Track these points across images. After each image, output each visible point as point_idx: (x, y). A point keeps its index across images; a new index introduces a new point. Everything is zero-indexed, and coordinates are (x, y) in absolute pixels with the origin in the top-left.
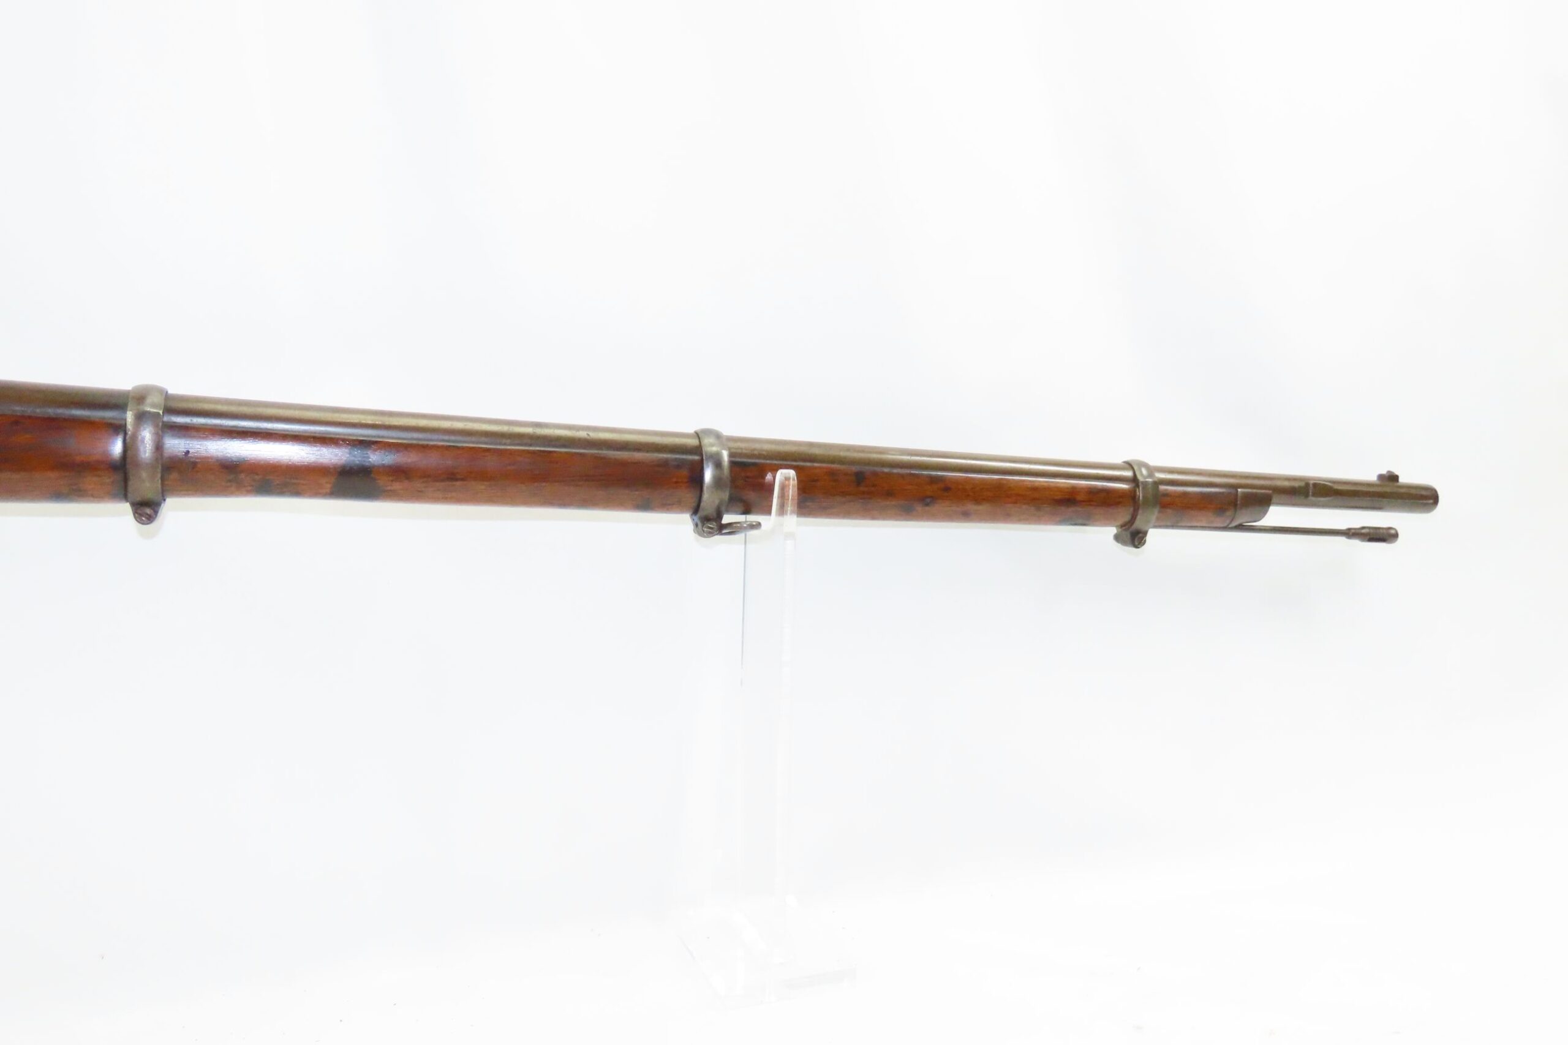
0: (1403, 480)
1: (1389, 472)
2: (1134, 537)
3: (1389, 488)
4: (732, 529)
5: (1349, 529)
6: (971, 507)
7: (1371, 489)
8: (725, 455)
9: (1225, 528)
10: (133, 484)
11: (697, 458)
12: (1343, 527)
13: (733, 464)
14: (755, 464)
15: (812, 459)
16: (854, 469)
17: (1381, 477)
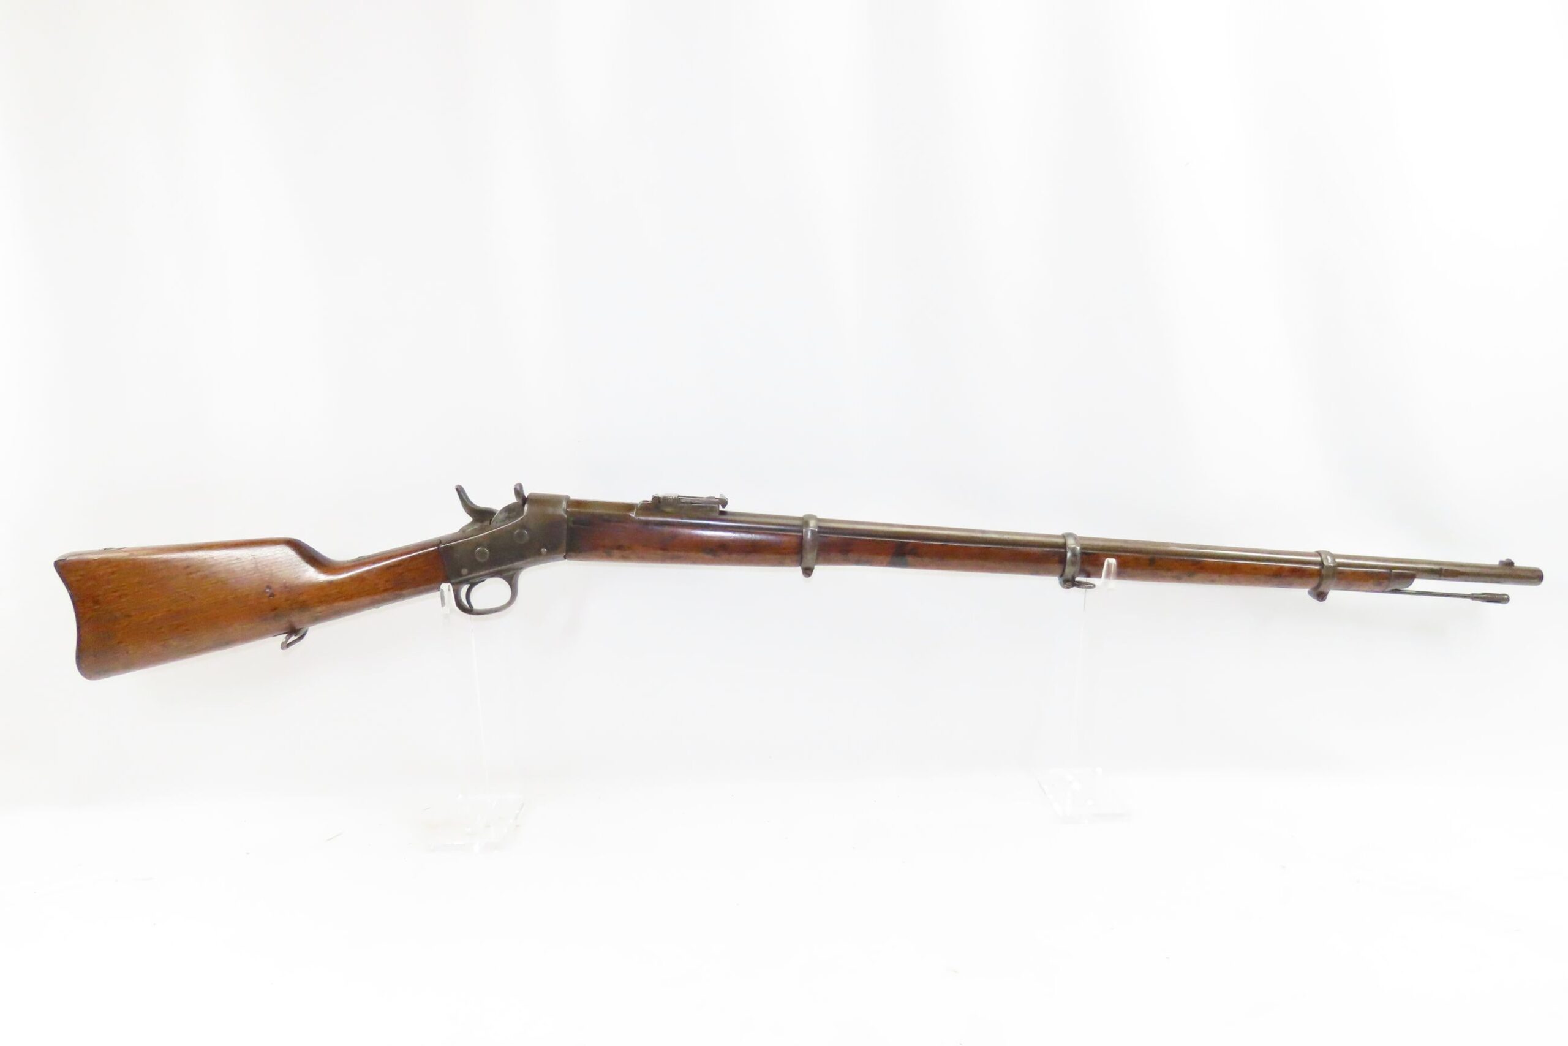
0: (1516, 564)
1: (1508, 559)
2: (1321, 596)
3: (1508, 571)
4: (1079, 584)
5: (1473, 594)
6: (1216, 577)
7: (1493, 572)
8: (1078, 548)
9: (1383, 592)
10: (805, 560)
11: (1063, 550)
12: (1469, 592)
13: (1083, 554)
14: (1094, 554)
15: (1126, 550)
16: (1150, 556)
17: (1501, 562)
